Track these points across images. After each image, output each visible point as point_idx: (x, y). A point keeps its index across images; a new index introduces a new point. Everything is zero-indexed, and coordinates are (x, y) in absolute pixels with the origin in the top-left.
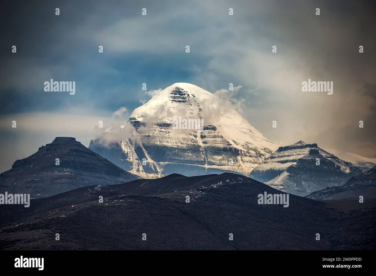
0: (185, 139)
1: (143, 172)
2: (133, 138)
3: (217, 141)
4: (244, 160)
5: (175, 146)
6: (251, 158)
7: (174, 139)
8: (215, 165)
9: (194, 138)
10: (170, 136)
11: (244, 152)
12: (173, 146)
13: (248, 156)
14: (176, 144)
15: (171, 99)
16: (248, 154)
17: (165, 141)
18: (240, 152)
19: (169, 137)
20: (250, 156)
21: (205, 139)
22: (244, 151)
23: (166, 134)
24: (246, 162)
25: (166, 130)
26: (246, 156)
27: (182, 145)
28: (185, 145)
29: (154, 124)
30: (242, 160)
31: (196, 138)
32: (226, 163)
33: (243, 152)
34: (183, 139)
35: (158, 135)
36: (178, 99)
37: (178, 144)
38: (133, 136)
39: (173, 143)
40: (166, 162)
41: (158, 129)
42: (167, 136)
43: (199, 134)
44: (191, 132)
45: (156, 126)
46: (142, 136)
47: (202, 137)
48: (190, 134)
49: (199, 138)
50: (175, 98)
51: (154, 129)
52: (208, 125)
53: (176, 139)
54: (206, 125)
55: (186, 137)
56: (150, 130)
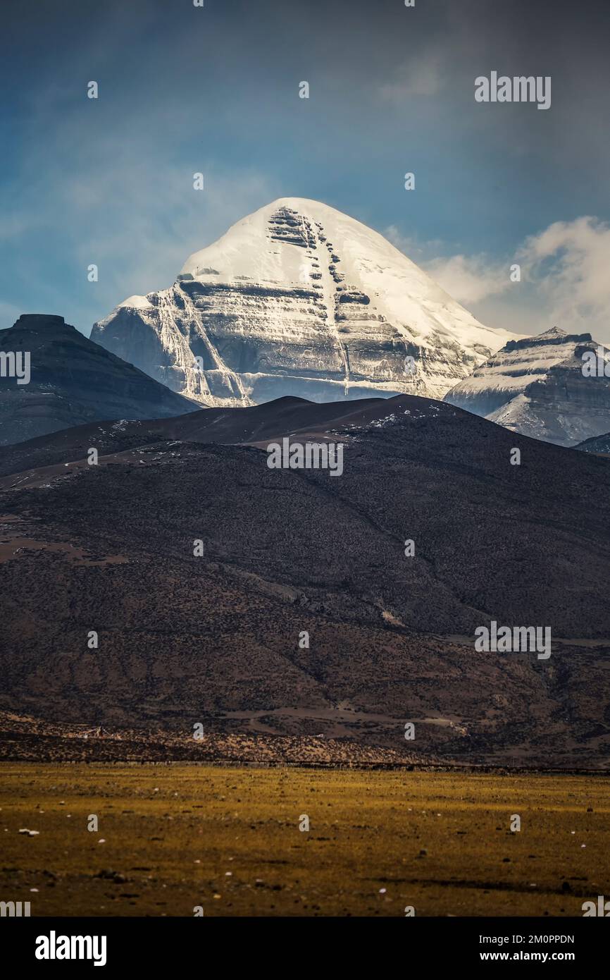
0: (300, 322)
1: (207, 394)
2: (186, 319)
3: (370, 328)
4: (429, 369)
5: (278, 339)
6: (445, 364)
7: (276, 322)
8: (367, 380)
9: (320, 320)
10: (267, 316)
11: (430, 351)
12: (274, 338)
13: (438, 360)
14: (280, 334)
15: (271, 235)
16: (438, 357)
17: (256, 327)
18: (420, 353)
19: (266, 319)
20: (444, 362)
21: (345, 324)
22: (429, 349)
23: (258, 311)
24: (436, 373)
25: (258, 303)
26: (433, 360)
27: (293, 336)
28: (301, 335)
29: (232, 290)
30: (425, 369)
31: (324, 320)
32: (389, 375)
33: (427, 353)
34: (295, 322)
35: (240, 314)
36: (286, 234)
37: (286, 334)
38: (186, 315)
39: (273, 332)
40: (260, 373)
41: (241, 298)
42: (260, 315)
43: (330, 312)
44: (315, 308)
45: (236, 294)
46: (207, 315)
47: (338, 318)
48: (311, 311)
49: (330, 321)
50: (278, 231)
51: (233, 300)
52: (352, 291)
53: (281, 323)
54: (346, 292)
55: (303, 317)
56: (223, 303)
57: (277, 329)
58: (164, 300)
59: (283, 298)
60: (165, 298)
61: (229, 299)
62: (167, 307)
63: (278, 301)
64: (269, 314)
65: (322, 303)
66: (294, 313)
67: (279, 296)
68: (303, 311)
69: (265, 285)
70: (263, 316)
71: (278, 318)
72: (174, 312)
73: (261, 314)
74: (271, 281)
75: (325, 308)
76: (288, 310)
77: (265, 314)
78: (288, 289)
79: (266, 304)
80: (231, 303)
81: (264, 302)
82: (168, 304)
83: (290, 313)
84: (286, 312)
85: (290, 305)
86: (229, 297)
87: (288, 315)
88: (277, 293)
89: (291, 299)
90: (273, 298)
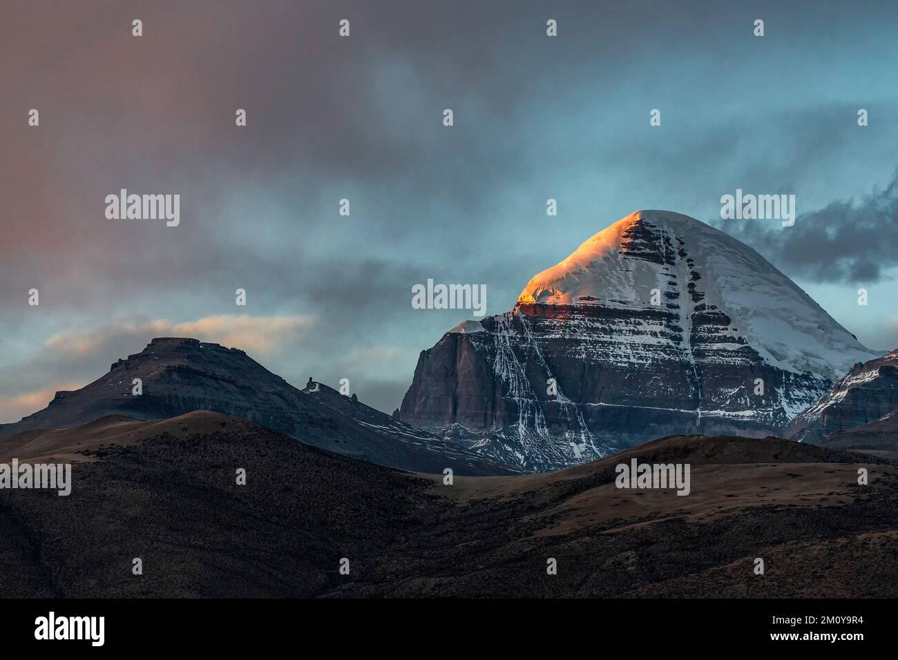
0: (650, 346)
1: (542, 428)
2: (524, 345)
3: (729, 351)
4: (793, 396)
5: (623, 365)
6: (813, 391)
7: (623, 347)
8: (721, 409)
9: (671, 343)
10: (613, 340)
11: (796, 376)
12: (619, 364)
13: (805, 386)
14: (625, 360)
15: (625, 250)
16: (805, 383)
17: (600, 353)
18: (784, 378)
19: (611, 343)
20: (809, 388)
21: (702, 346)
22: (794, 374)
23: (603, 335)
24: (799, 400)
25: (604, 326)
26: (799, 387)
27: (640, 361)
28: (650, 362)
29: (575, 312)
30: (787, 396)
31: (679, 344)
32: (746, 403)
33: (792, 378)
34: (644, 346)
35: (583, 338)
36: (641, 249)
37: (633, 360)
38: (524, 340)
39: (619, 358)
40: (601, 403)
41: (586, 321)
42: (605, 339)
43: (686, 335)
44: (668, 331)
45: (580, 317)
46: (547, 340)
47: (694, 340)
48: (663, 334)
49: (685, 345)
50: (631, 246)
51: (576, 322)
52: (710, 311)
53: (629, 347)
54: (704, 311)
55: (653, 341)
56: (565, 326)
57: (623, 354)
58: (502, 325)
59: (632, 320)
60: (503, 322)
61: (572, 322)
62: (505, 333)
63: (627, 323)
64: (616, 338)
65: (677, 324)
66: (644, 337)
67: (629, 318)
68: (654, 334)
69: (612, 306)
70: (609, 340)
71: (625, 342)
72: (511, 338)
73: (607, 338)
74: (620, 302)
75: (681, 330)
76: (639, 333)
77: (611, 338)
78: (639, 309)
79: (614, 327)
80: (574, 326)
81: (611, 325)
82: (506, 329)
83: (639, 336)
84: (635, 336)
85: (640, 328)
86: (573, 319)
87: (637, 339)
88: (626, 314)
89: (642, 321)
90: (621, 320)
